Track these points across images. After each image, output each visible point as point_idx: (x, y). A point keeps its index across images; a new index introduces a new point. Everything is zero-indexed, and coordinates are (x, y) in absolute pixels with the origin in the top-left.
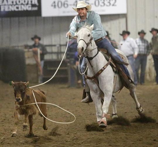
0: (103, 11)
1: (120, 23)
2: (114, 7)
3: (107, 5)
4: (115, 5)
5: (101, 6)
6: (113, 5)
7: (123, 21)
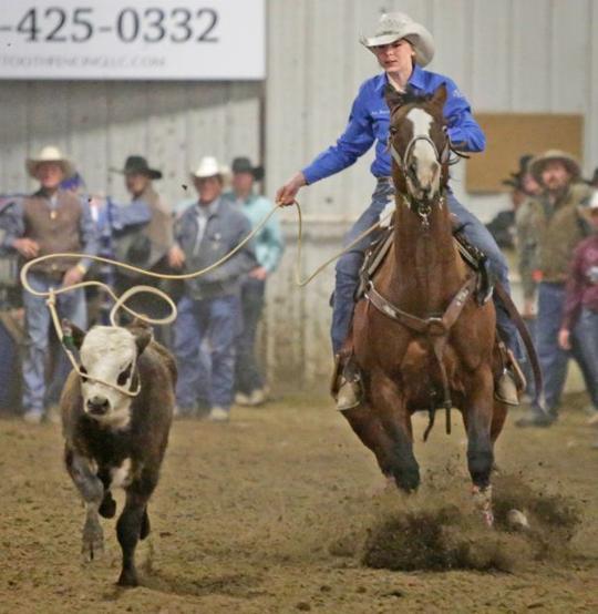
0: (155, 62)
1: (229, 121)
2: (205, 46)
3: (174, 39)
4: (214, 40)
5: (147, 39)
6: (202, 39)
7: (246, 111)
